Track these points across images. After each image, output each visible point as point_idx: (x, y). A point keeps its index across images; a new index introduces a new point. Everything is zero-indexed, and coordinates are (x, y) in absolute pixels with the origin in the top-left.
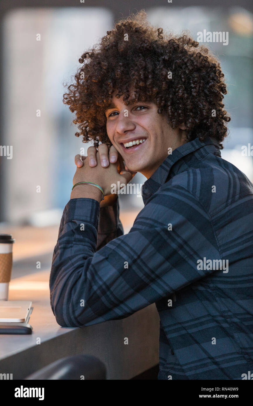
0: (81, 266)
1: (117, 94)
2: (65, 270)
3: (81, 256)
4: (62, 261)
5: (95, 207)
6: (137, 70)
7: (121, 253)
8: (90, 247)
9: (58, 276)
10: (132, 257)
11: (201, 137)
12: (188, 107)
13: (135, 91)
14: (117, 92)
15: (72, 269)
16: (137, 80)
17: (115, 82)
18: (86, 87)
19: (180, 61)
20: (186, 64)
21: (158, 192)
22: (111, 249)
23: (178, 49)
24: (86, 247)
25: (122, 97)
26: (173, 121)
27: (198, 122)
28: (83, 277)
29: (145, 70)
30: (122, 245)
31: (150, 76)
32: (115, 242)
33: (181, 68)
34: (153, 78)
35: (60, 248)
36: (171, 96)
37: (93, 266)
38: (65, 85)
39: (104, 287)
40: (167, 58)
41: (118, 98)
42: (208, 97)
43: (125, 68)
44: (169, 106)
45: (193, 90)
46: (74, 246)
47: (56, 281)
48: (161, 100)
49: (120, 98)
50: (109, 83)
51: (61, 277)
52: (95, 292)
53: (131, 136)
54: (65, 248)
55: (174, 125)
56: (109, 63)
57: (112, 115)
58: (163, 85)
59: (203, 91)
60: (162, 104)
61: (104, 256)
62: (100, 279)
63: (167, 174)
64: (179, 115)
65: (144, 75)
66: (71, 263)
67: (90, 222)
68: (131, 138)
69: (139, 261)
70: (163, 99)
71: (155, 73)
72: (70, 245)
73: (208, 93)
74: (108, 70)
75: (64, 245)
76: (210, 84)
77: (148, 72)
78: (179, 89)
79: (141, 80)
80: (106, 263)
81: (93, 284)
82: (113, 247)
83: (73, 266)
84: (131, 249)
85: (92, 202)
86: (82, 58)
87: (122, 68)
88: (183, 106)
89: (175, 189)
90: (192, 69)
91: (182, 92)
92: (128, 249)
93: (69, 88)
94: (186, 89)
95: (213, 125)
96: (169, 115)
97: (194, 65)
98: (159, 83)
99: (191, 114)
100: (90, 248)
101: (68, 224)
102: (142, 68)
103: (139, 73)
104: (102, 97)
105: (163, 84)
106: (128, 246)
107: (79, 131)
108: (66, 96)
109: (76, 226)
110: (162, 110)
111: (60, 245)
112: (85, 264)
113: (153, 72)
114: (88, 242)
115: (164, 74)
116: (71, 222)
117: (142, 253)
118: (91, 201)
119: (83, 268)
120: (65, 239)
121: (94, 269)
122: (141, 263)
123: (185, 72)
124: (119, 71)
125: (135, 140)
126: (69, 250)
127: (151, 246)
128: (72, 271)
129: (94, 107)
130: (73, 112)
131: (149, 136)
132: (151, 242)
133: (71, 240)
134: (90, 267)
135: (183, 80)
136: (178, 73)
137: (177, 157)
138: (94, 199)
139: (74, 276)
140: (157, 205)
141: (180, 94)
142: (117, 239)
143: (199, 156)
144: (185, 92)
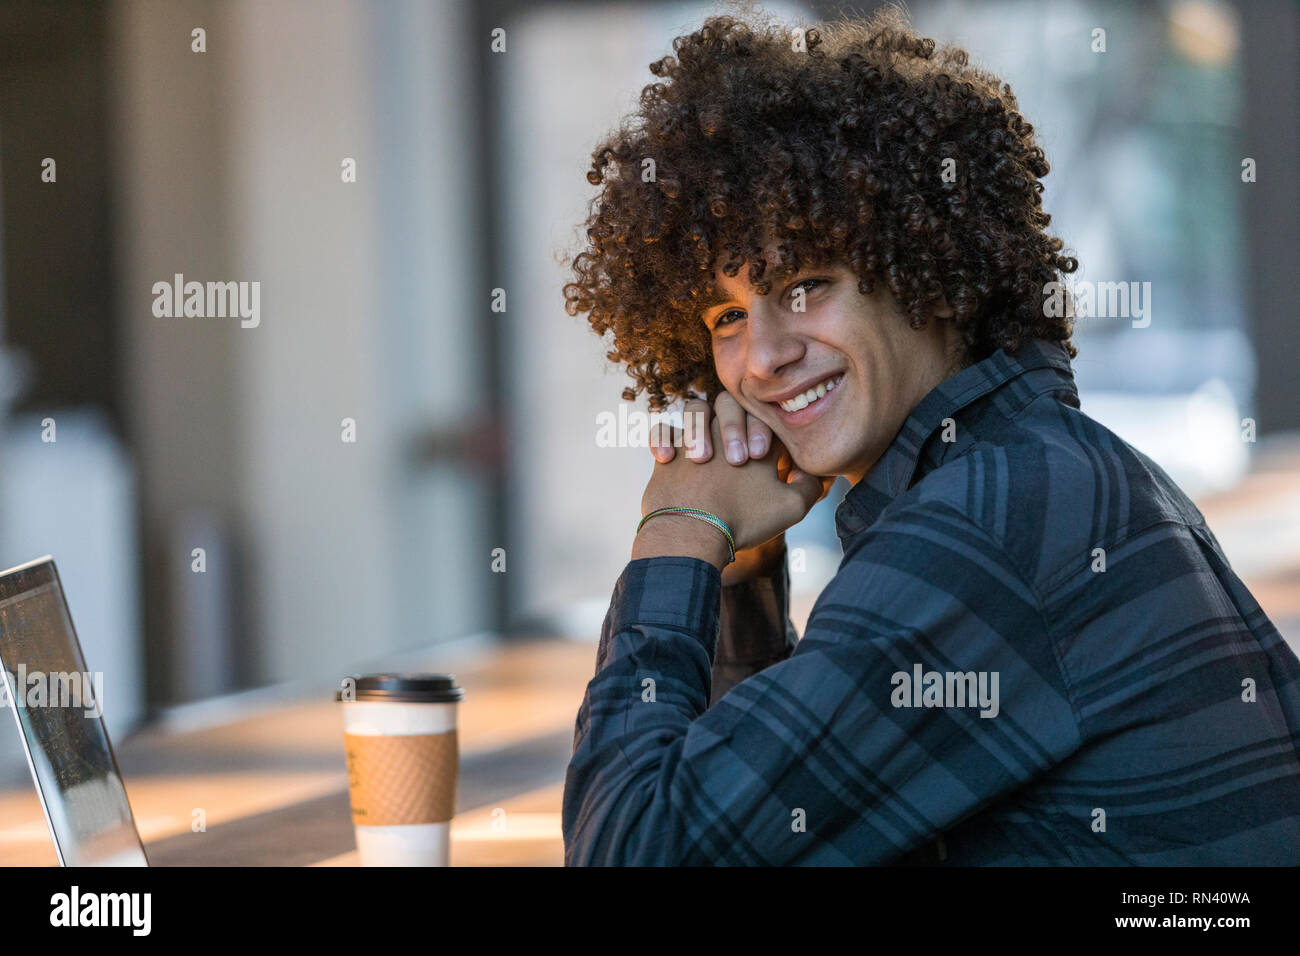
0: (652, 766)
1: (729, 266)
2: (607, 779)
3: (655, 734)
4: (596, 751)
5: (703, 584)
6: (772, 183)
7: (772, 723)
8: (684, 706)
9: (586, 800)
10: (806, 732)
11: (1009, 343)
12: (948, 254)
13: (780, 248)
14: (725, 257)
15: (627, 775)
16: (779, 215)
17: (712, 229)
18: (628, 262)
19: (894, 119)
20: (912, 122)
21: (877, 525)
22: (738, 710)
23: (877, 83)
24: (672, 708)
25: (744, 270)
26: (913, 307)
27: (987, 291)
28: (657, 801)
29: (794, 177)
30: (774, 696)
31: (815, 193)
32: (749, 688)
33: (901, 140)
34: (824, 195)
35: (594, 713)
36: (890, 235)
37: (688, 766)
38: (560, 257)
39: (722, 829)
40: (852, 121)
41: (731, 276)
42: (1000, 205)
43: (735, 181)
44: (888, 266)
45: (950, 200)
46: (634, 705)
47: (581, 813)
48: (864, 255)
49: (739, 274)
50: (695, 239)
51: (595, 801)
52: (696, 846)
53: (798, 378)
54: (607, 713)
55: (917, 318)
56: (682, 177)
57: (725, 320)
58: (861, 210)
59: (982, 193)
60: (869, 265)
61: (718, 733)
62: (710, 803)
63: (911, 467)
64: (926, 285)
65: (796, 192)
66: (624, 756)
67: (687, 630)
68: (800, 385)
69: (826, 744)
70: (869, 248)
71: (828, 178)
72: (623, 702)
73: (997, 194)
74: (683, 199)
75: (605, 702)
76: (998, 167)
77: (807, 181)
78: (910, 211)
79: (791, 209)
80: (728, 754)
81: (689, 820)
82: (745, 704)
83: (629, 768)
84: (802, 708)
85: (696, 568)
86: (595, 170)
87: (726, 187)
88: (933, 257)
89: (928, 513)
90: (935, 136)
91: (919, 218)
92: (790, 708)
93: (574, 265)
94: (930, 202)
95: (1032, 291)
96: (894, 294)
97: (936, 120)
98: (847, 207)
99: (961, 273)
100: (686, 710)
101: (620, 638)
102: (786, 173)
103: (778, 190)
104: (685, 282)
105: (858, 207)
106: (793, 699)
107: (632, 383)
108: (571, 293)
109: (642, 644)
110: (871, 282)
111: (592, 704)
112: (665, 762)
113: (821, 175)
114: (680, 692)
115: (854, 178)
116: (629, 630)
117: (833, 721)
118: (693, 565)
119: (658, 773)
120: (608, 683)
121: (691, 774)
122: (831, 751)
123: (915, 150)
124: (721, 196)
125: (813, 386)
126: (620, 717)
127: (861, 695)
128: (626, 781)
129: (665, 313)
130: (603, 334)
131: (851, 365)
132: (860, 684)
133: (626, 686)
134: (679, 768)
135: (916, 176)
136: (897, 157)
137: (939, 413)
138: (703, 559)
139: (631, 798)
140: (877, 566)
141: (915, 223)
142: (756, 679)
143: (1007, 404)
144: (930, 211)
